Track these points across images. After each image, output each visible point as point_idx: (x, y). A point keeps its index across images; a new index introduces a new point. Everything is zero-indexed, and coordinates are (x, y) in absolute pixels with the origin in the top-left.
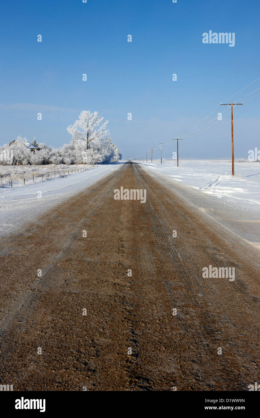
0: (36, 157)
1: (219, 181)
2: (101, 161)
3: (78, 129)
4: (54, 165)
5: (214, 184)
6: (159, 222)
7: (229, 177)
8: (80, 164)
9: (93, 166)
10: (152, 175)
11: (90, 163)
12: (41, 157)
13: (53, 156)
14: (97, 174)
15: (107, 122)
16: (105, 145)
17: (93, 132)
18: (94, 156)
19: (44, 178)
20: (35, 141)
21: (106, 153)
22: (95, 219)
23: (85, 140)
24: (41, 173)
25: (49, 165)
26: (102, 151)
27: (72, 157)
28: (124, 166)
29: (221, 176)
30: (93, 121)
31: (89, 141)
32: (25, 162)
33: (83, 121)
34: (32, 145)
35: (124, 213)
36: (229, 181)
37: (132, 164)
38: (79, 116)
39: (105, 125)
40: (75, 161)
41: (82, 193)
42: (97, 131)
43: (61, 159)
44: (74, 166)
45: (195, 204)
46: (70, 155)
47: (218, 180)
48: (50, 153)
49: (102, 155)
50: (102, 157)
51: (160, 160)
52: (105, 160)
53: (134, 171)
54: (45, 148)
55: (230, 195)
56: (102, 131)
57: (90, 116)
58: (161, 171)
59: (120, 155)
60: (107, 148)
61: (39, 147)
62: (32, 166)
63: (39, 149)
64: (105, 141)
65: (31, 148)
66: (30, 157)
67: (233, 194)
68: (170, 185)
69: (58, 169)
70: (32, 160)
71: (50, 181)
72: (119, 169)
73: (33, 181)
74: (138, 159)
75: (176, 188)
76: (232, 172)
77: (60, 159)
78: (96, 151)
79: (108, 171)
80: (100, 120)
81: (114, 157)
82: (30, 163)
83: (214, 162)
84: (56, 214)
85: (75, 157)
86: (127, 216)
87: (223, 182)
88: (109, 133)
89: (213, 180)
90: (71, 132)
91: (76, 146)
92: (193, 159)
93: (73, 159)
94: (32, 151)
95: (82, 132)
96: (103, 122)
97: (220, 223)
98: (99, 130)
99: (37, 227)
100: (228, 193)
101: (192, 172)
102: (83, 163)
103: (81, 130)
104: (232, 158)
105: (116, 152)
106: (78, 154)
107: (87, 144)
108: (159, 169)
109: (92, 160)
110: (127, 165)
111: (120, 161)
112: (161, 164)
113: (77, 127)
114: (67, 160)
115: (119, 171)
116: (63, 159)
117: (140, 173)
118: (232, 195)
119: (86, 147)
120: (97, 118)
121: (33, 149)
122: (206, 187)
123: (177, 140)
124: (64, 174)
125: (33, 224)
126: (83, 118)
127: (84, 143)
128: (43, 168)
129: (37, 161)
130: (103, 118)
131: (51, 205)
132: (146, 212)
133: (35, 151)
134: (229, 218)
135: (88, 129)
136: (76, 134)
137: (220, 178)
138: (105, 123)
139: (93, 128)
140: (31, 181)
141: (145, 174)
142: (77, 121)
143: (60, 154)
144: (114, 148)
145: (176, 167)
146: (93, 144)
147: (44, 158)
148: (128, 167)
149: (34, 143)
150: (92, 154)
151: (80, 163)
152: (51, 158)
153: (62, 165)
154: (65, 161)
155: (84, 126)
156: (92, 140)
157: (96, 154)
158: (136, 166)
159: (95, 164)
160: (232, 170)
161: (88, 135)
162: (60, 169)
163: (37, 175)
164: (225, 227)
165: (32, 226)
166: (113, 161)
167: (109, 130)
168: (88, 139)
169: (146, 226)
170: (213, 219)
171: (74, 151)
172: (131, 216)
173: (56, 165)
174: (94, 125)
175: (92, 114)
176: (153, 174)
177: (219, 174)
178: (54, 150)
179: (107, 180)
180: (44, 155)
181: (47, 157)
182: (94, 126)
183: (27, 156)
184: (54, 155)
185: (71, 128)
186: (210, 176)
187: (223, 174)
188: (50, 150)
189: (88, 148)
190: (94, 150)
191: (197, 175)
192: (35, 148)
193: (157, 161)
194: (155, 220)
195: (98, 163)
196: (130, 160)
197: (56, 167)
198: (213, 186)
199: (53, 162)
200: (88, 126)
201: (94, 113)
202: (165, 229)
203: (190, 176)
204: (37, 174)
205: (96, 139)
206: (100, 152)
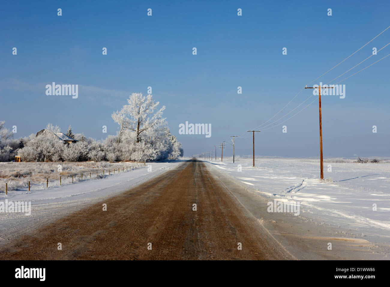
0: (70, 151)
1: (303, 186)
2: (155, 158)
3: (127, 116)
4: (93, 162)
5: (295, 190)
6: (196, 235)
7: (316, 181)
8: (127, 161)
9: (144, 164)
10: (216, 177)
11: (141, 160)
12: (77, 152)
13: (93, 151)
14: (145, 175)
15: (164, 108)
16: (161, 137)
17: (146, 120)
18: (145, 152)
19: (75, 179)
20: (70, 131)
21: (162, 147)
22: (114, 231)
23: (135, 131)
24: (74, 172)
25: (87, 162)
26: (157, 145)
27: (117, 153)
28: (184, 164)
29: (307, 180)
30: (146, 106)
31: (140, 132)
32: (55, 157)
33: (133, 107)
34: (67, 136)
35: (155, 225)
36: (315, 187)
37: (194, 163)
38: (128, 100)
39: (161, 111)
40: (121, 158)
41: (114, 198)
42: (150, 119)
43: (103, 154)
44: (120, 163)
45: (255, 213)
46: (115, 149)
47: (301, 185)
48: (89, 147)
49: (156, 151)
50: (157, 152)
51: (232, 157)
52: (161, 157)
53: (194, 172)
54: (83, 139)
55: (310, 204)
56: (157, 120)
57: (143, 100)
58: (230, 172)
59: (181, 151)
60: (164, 142)
61: (76, 138)
62: (64, 162)
63: (75, 142)
64: (160, 132)
65: (64, 139)
66: (62, 151)
67: (315, 204)
68: (234, 189)
69: (98, 167)
70: (64, 156)
71: (83, 183)
72: (176, 168)
73: (60, 182)
74: (204, 156)
75: (240, 194)
76: (321, 174)
77: (101, 154)
78: (149, 145)
79: (161, 171)
80: (155, 106)
81: (173, 153)
82: (61, 160)
83: (303, 161)
84: (67, 224)
85: (121, 152)
86: (157, 228)
87: (308, 188)
88: (166, 123)
89: (296, 185)
90: (117, 120)
91: (123, 138)
92: (277, 157)
93: (119, 155)
94: (65, 143)
95: (131, 121)
96: (159, 107)
97: (276, 239)
98: (153, 118)
99: (33, 241)
100: (307, 201)
101: (270, 173)
102: (131, 160)
103: (130, 118)
104: (320, 157)
105: (176, 146)
106: (125, 148)
107: (138, 136)
108: (229, 169)
109: (143, 156)
110: (188, 163)
111: (181, 158)
112: (234, 162)
113: (125, 114)
114: (111, 156)
115: (176, 170)
116: (105, 154)
117: (201, 173)
118: (312, 204)
119: (136, 139)
120: (151, 103)
121: (67, 141)
122: (283, 194)
123: (253, 132)
124: (103, 174)
125: (29, 237)
126: (134, 102)
127: (134, 135)
128: (78, 165)
129: (71, 157)
130: (158, 103)
131: (66, 213)
132: (184, 224)
133: (69, 144)
134: (292, 232)
135: (139, 116)
136: (124, 122)
137: (305, 183)
138: (162, 109)
139: (146, 115)
140: (57, 183)
141: (207, 175)
142: (126, 106)
143: (102, 148)
144: (173, 141)
145: (251, 167)
146: (145, 136)
147: (80, 152)
148: (188, 166)
149: (69, 134)
150: (144, 149)
151: (128, 159)
152: (90, 153)
153: (104, 163)
154: (107, 158)
155: (134, 113)
156: (145, 131)
157: (149, 148)
158: (199, 165)
159: (147, 161)
160: (320, 172)
161: (139, 124)
162: (100, 167)
163: (67, 175)
164: (280, 244)
165: (26, 240)
166: (172, 158)
167: (166, 118)
168: (138, 129)
169: (177, 241)
170: (270, 234)
171: (120, 144)
172: (163, 228)
173: (95, 162)
174: (147, 111)
175: (144, 98)
176: (217, 175)
177: (305, 177)
178: (95, 143)
179: (155, 182)
180: (80, 148)
181: (84, 151)
182: (147, 113)
183: (59, 150)
184: (94, 149)
185: (117, 114)
186: (293, 180)
187: (310, 177)
188: (90, 142)
189: (139, 140)
190: (145, 144)
191: (276, 178)
192: (70, 139)
193: (229, 159)
194: (193, 234)
195: (151, 161)
196: (194, 158)
197: (96, 164)
198: (293, 192)
199: (93, 158)
200: (139, 113)
201: (148, 96)
202: (200, 245)
203: (267, 179)
204: (68, 173)
205: (149, 129)
206: (154, 146)
